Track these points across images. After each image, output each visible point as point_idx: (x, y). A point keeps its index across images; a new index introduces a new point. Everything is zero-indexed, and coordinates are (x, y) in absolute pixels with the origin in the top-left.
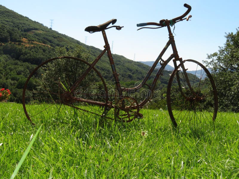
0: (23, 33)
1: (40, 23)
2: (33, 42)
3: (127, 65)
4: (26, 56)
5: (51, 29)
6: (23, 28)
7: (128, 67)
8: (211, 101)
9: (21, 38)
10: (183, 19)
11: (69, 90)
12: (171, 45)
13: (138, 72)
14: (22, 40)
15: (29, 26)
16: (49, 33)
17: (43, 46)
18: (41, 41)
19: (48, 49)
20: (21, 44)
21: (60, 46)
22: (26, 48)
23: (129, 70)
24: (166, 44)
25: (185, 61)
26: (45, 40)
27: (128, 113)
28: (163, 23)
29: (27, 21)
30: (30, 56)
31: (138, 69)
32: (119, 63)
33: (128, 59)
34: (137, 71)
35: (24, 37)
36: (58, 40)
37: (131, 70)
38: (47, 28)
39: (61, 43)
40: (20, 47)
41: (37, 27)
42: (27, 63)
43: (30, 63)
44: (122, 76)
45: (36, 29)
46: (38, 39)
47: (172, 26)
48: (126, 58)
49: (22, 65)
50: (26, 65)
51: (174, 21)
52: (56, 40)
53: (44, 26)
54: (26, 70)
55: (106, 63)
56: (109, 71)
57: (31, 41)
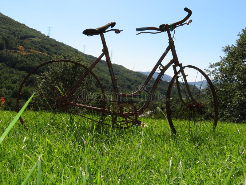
0: (19, 40)
1: (37, 31)
2: (29, 50)
3: (126, 75)
4: (22, 65)
5: (48, 37)
6: (19, 35)
7: (127, 77)
8: (211, 113)
9: (17, 46)
10: (183, 23)
11: (66, 94)
12: (170, 50)
13: (138, 82)
14: (18, 48)
15: (26, 33)
16: (46, 41)
17: (40, 54)
18: (38, 49)
19: (45, 57)
20: (17, 52)
21: (57, 54)
22: (22, 56)
23: (128, 81)
24: (166, 49)
25: (185, 67)
26: (42, 48)
27: (126, 119)
28: (163, 28)
29: (24, 28)
30: (26, 64)
31: (137, 80)
32: (118, 73)
33: (127, 69)
34: (136, 81)
35: (21, 45)
36: (56, 48)
37: (130, 81)
38: (44, 35)
39: (58, 52)
40: (16, 55)
41: (34, 35)
42: (23, 72)
43: (26, 72)
44: (121, 87)
45: (34, 37)
46: (34, 46)
47: (172, 31)
48: (125, 68)
49: (18, 74)
50: (22, 74)
51: (174, 26)
52: (53, 48)
53: (41, 34)
54: (21, 79)
55: (105, 72)
56: (107, 81)
57: (27, 49)
